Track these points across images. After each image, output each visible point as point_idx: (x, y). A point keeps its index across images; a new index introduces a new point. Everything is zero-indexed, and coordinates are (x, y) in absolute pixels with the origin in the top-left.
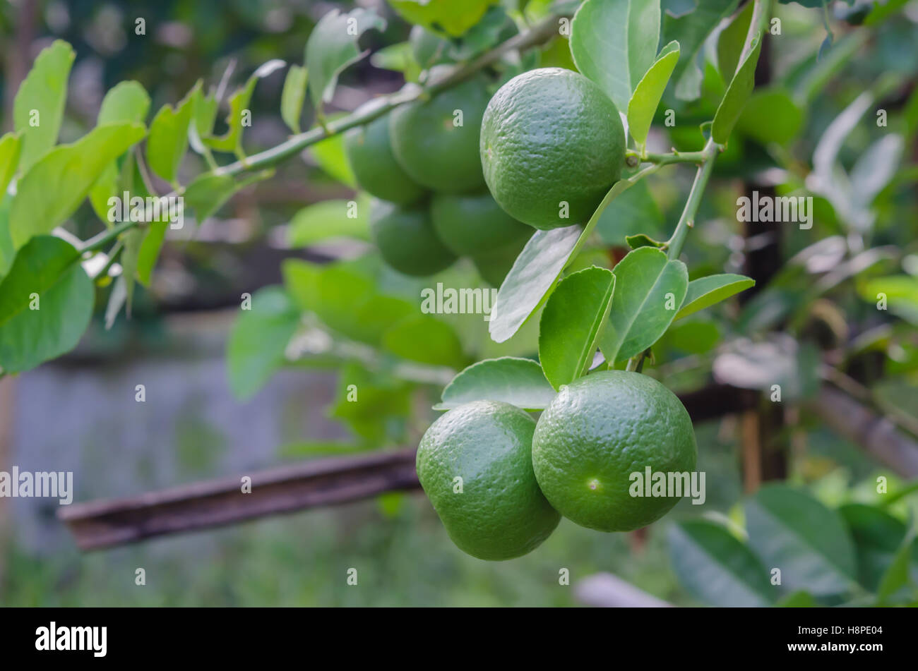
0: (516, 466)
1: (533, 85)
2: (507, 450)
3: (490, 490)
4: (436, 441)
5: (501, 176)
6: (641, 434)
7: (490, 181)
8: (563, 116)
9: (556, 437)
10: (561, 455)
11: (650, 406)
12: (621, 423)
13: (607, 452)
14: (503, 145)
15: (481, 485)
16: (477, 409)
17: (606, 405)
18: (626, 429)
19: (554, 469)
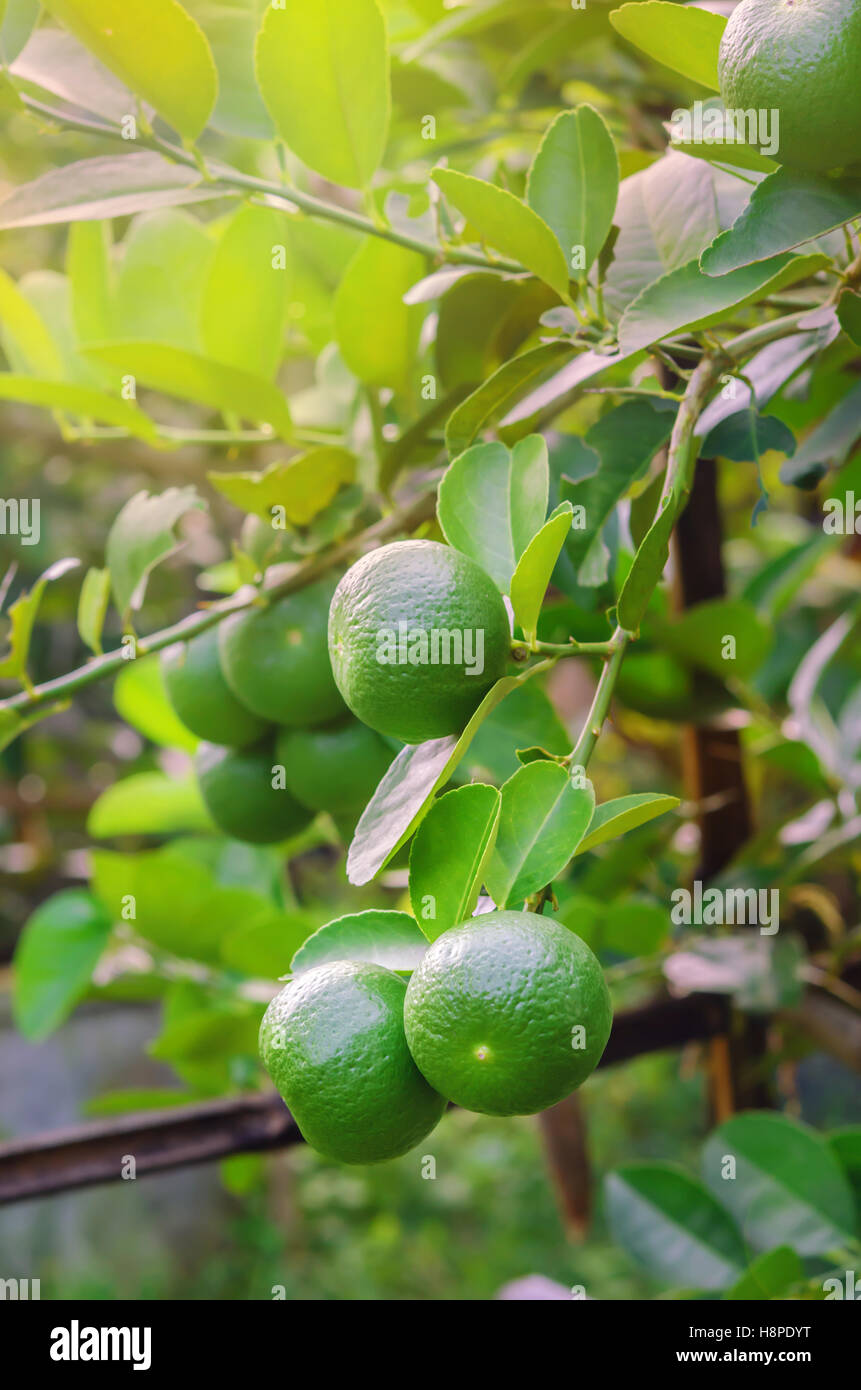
0: (385, 1038)
1: (391, 560)
2: (372, 1018)
3: (352, 1070)
4: (283, 1012)
5: (355, 676)
6: (539, 985)
7: (341, 683)
8: (429, 597)
9: (433, 994)
10: (440, 1018)
11: (549, 951)
12: (513, 972)
13: (496, 1010)
14: (355, 636)
15: (341, 1064)
16: (334, 971)
17: (493, 951)
18: (520, 980)
19: (432, 1036)
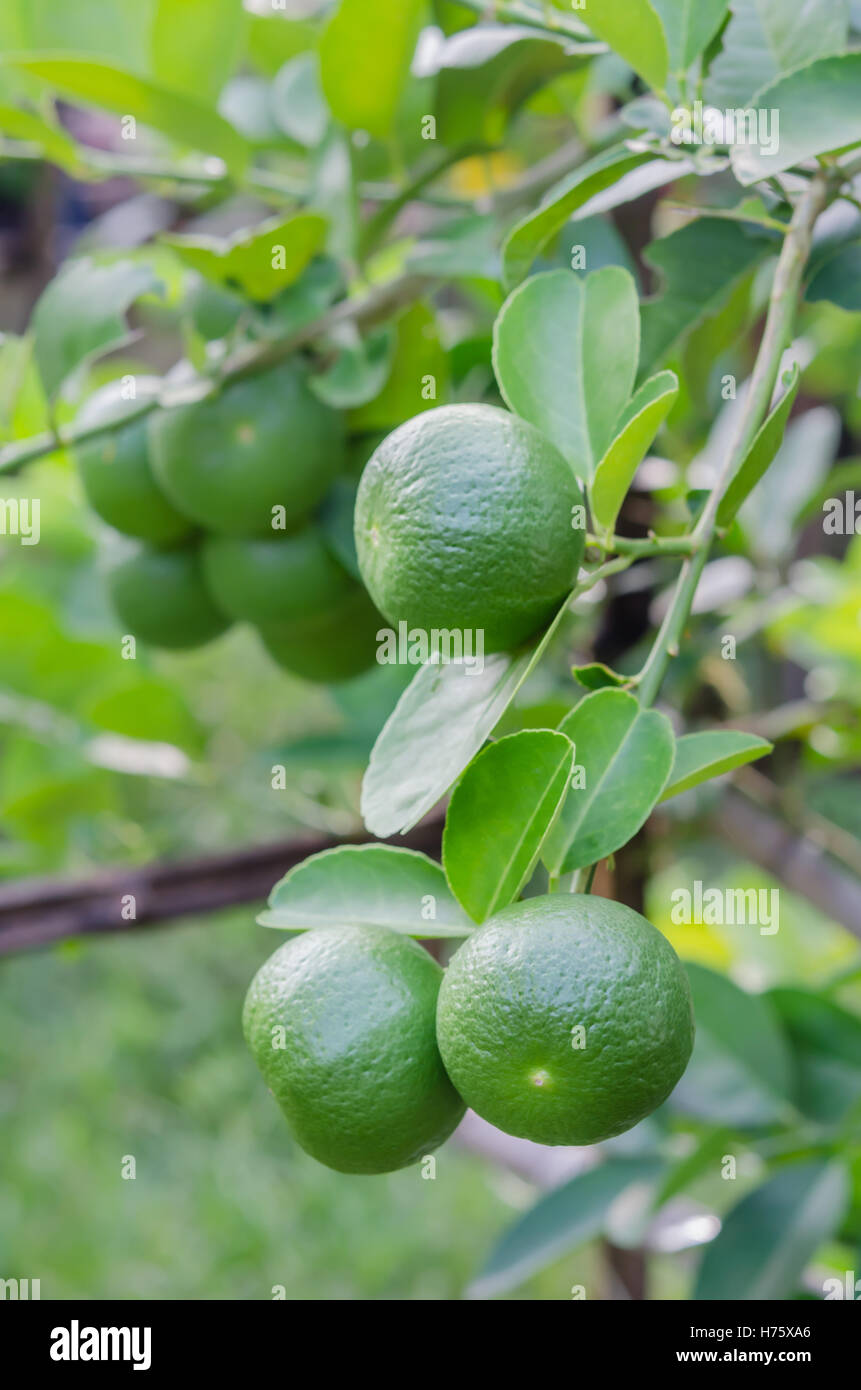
0: (408, 1035)
1: (449, 435)
2: (394, 1009)
3: (367, 1073)
4: (281, 991)
5: (396, 577)
6: (620, 1003)
7: (372, 579)
8: (500, 489)
9: (483, 1001)
10: (490, 1032)
11: (631, 957)
12: (588, 985)
13: (566, 1031)
14: (400, 527)
15: (352, 1066)
16: (345, 942)
17: (564, 956)
18: (597, 996)
19: (478, 1051)
